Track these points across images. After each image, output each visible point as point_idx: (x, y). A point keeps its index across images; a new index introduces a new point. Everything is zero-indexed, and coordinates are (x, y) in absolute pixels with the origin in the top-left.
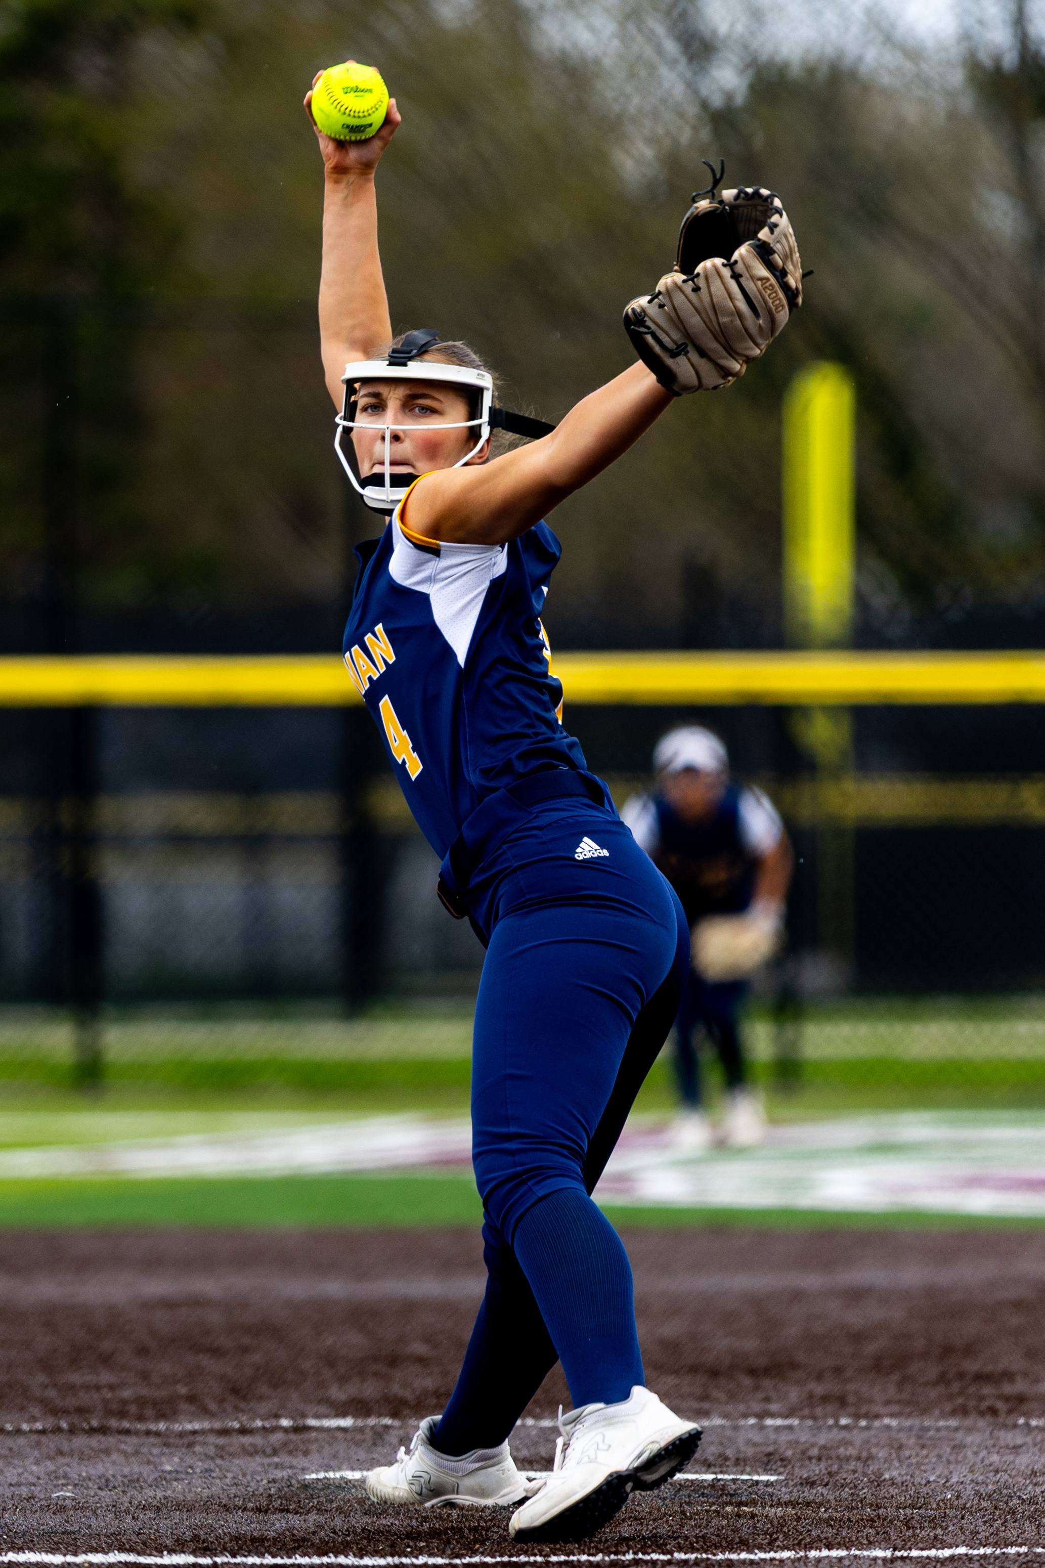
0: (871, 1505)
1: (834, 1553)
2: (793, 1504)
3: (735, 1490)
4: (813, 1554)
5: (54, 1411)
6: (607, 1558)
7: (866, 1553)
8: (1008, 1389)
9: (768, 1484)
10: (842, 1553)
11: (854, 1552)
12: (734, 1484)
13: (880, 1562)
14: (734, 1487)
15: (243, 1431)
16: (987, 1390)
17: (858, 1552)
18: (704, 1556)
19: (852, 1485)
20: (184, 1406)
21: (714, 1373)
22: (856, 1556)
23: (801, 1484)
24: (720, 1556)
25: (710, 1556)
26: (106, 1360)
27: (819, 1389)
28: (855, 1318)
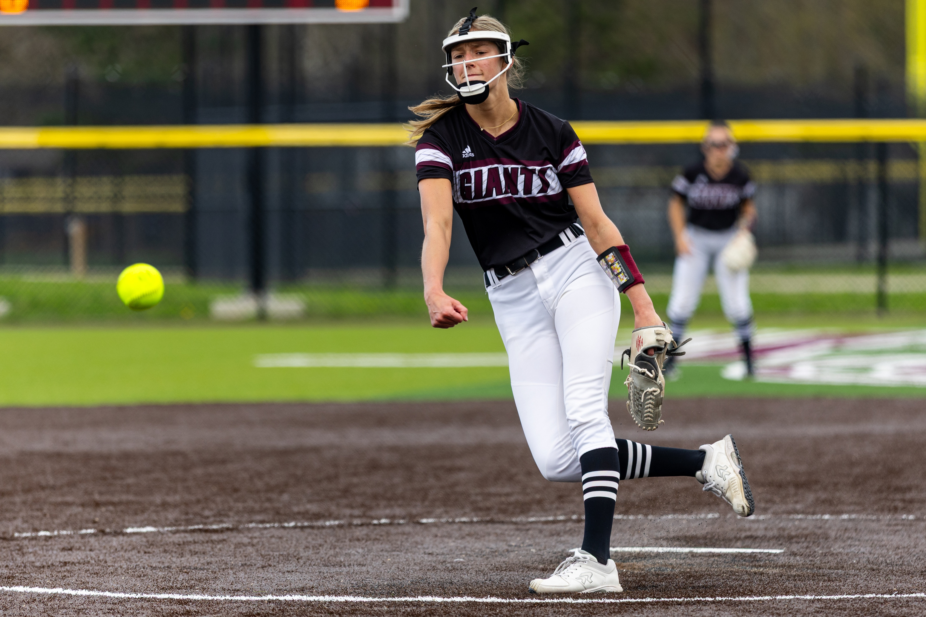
0: (817, 567)
1: (788, 597)
2: (783, 566)
3: (760, 558)
4: (779, 597)
5: (477, 509)
6: (686, 600)
7: (802, 597)
8: (908, 496)
9: (775, 555)
10: (791, 597)
11: (797, 597)
12: (760, 555)
13: (807, 602)
14: (760, 556)
15: (554, 522)
16: (898, 496)
17: (799, 597)
18: (730, 598)
19: (813, 555)
20: (534, 507)
21: (780, 486)
22: (797, 599)
23: (790, 555)
24: (737, 599)
25: (732, 599)
26: (511, 479)
27: (823, 496)
28: (856, 453)
